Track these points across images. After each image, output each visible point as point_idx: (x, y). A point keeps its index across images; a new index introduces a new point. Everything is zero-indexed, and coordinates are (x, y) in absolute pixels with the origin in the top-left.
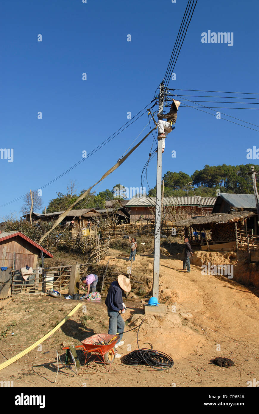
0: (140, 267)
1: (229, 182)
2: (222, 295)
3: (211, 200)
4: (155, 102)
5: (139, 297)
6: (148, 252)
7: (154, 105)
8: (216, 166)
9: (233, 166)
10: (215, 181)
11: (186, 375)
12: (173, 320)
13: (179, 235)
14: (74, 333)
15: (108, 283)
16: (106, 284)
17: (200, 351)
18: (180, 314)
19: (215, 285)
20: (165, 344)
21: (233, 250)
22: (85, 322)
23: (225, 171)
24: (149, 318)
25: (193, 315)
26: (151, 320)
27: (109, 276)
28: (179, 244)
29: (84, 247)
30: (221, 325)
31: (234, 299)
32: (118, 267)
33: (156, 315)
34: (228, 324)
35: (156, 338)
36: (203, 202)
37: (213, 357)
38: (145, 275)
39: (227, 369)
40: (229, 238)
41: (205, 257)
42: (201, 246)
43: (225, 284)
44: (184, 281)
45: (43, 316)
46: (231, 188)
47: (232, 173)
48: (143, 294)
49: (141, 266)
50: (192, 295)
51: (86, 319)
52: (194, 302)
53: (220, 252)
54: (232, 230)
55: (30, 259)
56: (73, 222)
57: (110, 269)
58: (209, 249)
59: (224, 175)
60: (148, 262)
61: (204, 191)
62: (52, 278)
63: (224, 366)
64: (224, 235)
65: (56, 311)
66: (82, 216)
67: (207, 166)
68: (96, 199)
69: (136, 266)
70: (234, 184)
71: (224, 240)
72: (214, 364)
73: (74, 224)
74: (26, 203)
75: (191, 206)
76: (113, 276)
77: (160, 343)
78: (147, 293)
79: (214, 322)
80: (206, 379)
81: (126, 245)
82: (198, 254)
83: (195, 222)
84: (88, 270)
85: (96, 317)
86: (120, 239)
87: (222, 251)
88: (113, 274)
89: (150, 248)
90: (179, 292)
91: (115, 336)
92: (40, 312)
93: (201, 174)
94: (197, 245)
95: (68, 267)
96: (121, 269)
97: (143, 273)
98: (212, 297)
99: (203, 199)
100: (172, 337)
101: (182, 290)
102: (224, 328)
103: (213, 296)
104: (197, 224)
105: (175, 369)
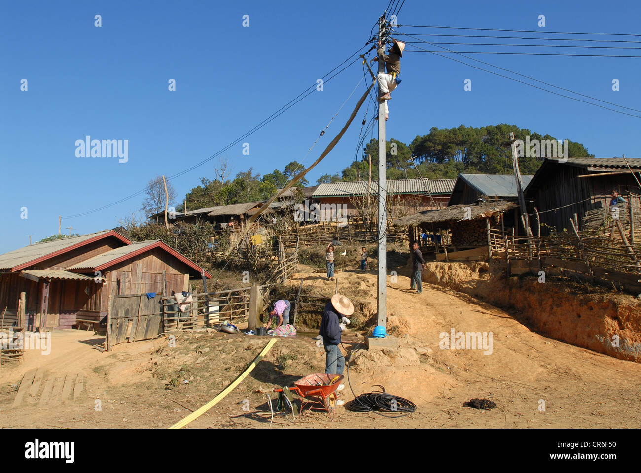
0: (349, 287)
1: (469, 153)
2: (472, 322)
3: (445, 184)
4: (373, 44)
5: (350, 329)
6: (353, 266)
7: (372, 49)
8: (449, 128)
9: (476, 128)
10: (447, 152)
11: (436, 420)
12: (408, 356)
13: (397, 240)
14: (272, 377)
15: (303, 312)
16: (299, 313)
17: (448, 393)
18: (415, 349)
19: (460, 309)
20: (401, 386)
21: (484, 259)
22: (285, 363)
23: (463, 136)
24: (375, 354)
25: (432, 349)
26: (378, 356)
27: (303, 302)
28: (398, 252)
29: (255, 262)
30: (472, 361)
31: (488, 328)
32: (316, 287)
33: (385, 349)
34: (483, 360)
35: (387, 379)
36: (431, 188)
37: (466, 400)
38: (357, 298)
39: (488, 411)
40: (477, 241)
41: (442, 271)
42: (436, 254)
43: (474, 307)
44: (414, 306)
45: (223, 357)
46: (473, 163)
47: (475, 140)
48: (356, 325)
49: (350, 285)
50: (428, 324)
51: (286, 359)
52: (432, 333)
53: (464, 262)
54: (481, 230)
55: (176, 281)
56: (231, 224)
57: (304, 291)
58: (447, 258)
59: (462, 143)
60: (359, 280)
61: (430, 168)
62: (217, 308)
63: (483, 409)
64: (470, 237)
65: (241, 350)
66: (244, 214)
67: (434, 129)
68: (262, 186)
69: (342, 285)
70: (477, 157)
71: (469, 246)
72: (469, 406)
73: (232, 226)
74: (149, 197)
75: (414, 194)
76: (310, 301)
77: (395, 385)
78: (363, 323)
79: (462, 358)
80: (462, 422)
81: (318, 257)
82: (431, 267)
83: (426, 218)
84: (271, 294)
85: (299, 356)
86: (306, 248)
87: (467, 261)
88: (309, 299)
89: (354, 260)
90: (410, 320)
91: (337, 376)
92: (217, 352)
93: (425, 143)
94: (430, 254)
95: (237, 292)
96: (321, 291)
97: (354, 296)
98: (458, 326)
99: (433, 183)
100: (409, 377)
101: (413, 317)
102: (478, 365)
103: (458, 324)
104: (429, 222)
105: (419, 413)
